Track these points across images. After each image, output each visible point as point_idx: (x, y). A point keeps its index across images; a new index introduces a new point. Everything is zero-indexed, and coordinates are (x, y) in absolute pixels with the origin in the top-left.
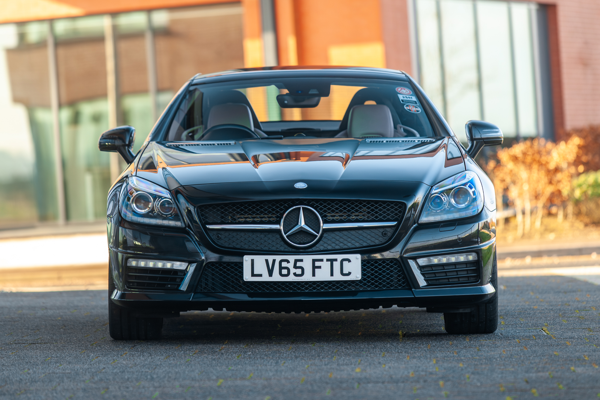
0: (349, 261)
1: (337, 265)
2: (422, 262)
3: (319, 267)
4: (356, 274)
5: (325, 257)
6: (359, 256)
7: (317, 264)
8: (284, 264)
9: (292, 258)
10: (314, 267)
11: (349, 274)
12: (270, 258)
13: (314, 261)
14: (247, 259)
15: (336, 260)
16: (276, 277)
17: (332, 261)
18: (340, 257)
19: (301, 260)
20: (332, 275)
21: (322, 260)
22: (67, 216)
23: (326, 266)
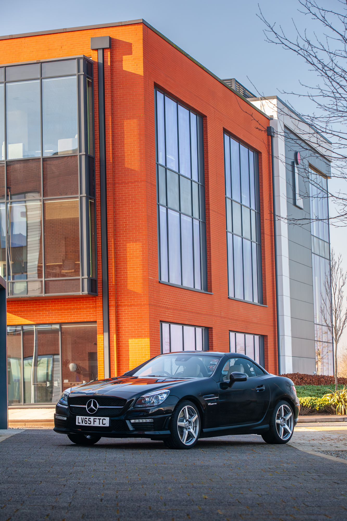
0: (105, 419)
1: (101, 421)
2: (132, 421)
3: (96, 421)
4: (107, 425)
5: (97, 418)
6: (108, 418)
7: (95, 420)
8: (86, 420)
9: (88, 417)
10: (94, 421)
11: (105, 424)
12: (83, 417)
13: (94, 419)
14: (77, 417)
15: (101, 419)
16: (84, 424)
17: (99, 419)
18: (102, 418)
19: (90, 419)
20: (99, 424)
21: (96, 419)
22: (24, 402)
23: (98, 421)
